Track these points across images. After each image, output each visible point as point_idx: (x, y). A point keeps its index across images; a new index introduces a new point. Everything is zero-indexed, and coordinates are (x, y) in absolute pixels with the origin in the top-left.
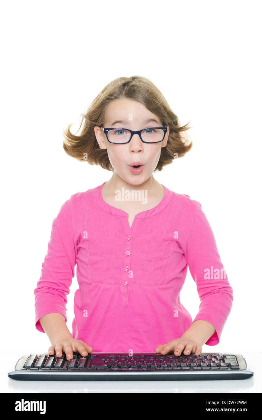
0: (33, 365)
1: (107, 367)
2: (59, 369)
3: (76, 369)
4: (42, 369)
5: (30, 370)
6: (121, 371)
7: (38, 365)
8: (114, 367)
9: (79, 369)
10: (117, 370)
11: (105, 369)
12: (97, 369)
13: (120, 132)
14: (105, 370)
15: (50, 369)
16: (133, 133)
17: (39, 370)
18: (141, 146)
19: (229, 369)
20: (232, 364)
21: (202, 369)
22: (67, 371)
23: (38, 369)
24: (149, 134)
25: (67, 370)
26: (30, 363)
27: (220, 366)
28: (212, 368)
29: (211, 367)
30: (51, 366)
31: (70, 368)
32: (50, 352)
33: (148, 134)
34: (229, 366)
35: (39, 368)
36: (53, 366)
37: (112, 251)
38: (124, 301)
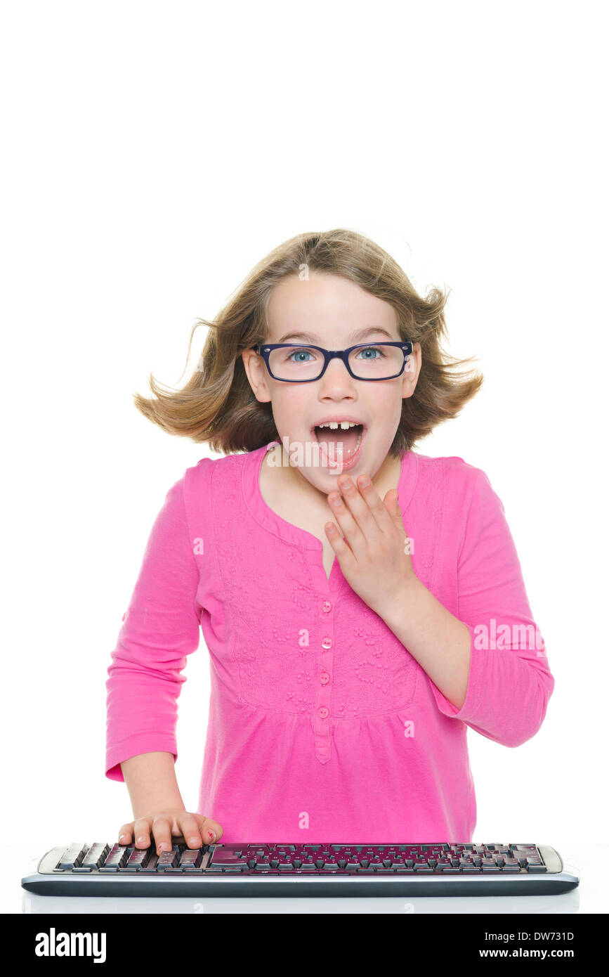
0: (79, 863)
1: (247, 867)
2: (138, 871)
3: (176, 869)
4: (99, 871)
5: (72, 873)
6: (279, 874)
7: (90, 863)
8: (261, 867)
9: (184, 871)
10: (269, 873)
11: (242, 870)
12: (223, 871)
13: (301, 357)
14: (242, 873)
15: (118, 871)
16: (329, 356)
17: (92, 873)
18: (351, 387)
19: (523, 870)
20: (529, 860)
21: (461, 870)
22: (156, 873)
23: (91, 871)
24: (369, 361)
25: (157, 871)
26: (72, 859)
27: (504, 864)
28: (486, 868)
29: (483, 867)
30: (119, 864)
31: (163, 868)
32: (122, 836)
33: (367, 361)
34: (524, 864)
35: (92, 868)
36: (124, 863)
37: (288, 637)
38: (322, 750)
